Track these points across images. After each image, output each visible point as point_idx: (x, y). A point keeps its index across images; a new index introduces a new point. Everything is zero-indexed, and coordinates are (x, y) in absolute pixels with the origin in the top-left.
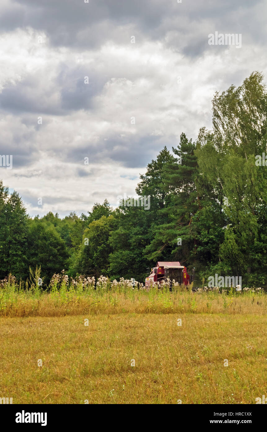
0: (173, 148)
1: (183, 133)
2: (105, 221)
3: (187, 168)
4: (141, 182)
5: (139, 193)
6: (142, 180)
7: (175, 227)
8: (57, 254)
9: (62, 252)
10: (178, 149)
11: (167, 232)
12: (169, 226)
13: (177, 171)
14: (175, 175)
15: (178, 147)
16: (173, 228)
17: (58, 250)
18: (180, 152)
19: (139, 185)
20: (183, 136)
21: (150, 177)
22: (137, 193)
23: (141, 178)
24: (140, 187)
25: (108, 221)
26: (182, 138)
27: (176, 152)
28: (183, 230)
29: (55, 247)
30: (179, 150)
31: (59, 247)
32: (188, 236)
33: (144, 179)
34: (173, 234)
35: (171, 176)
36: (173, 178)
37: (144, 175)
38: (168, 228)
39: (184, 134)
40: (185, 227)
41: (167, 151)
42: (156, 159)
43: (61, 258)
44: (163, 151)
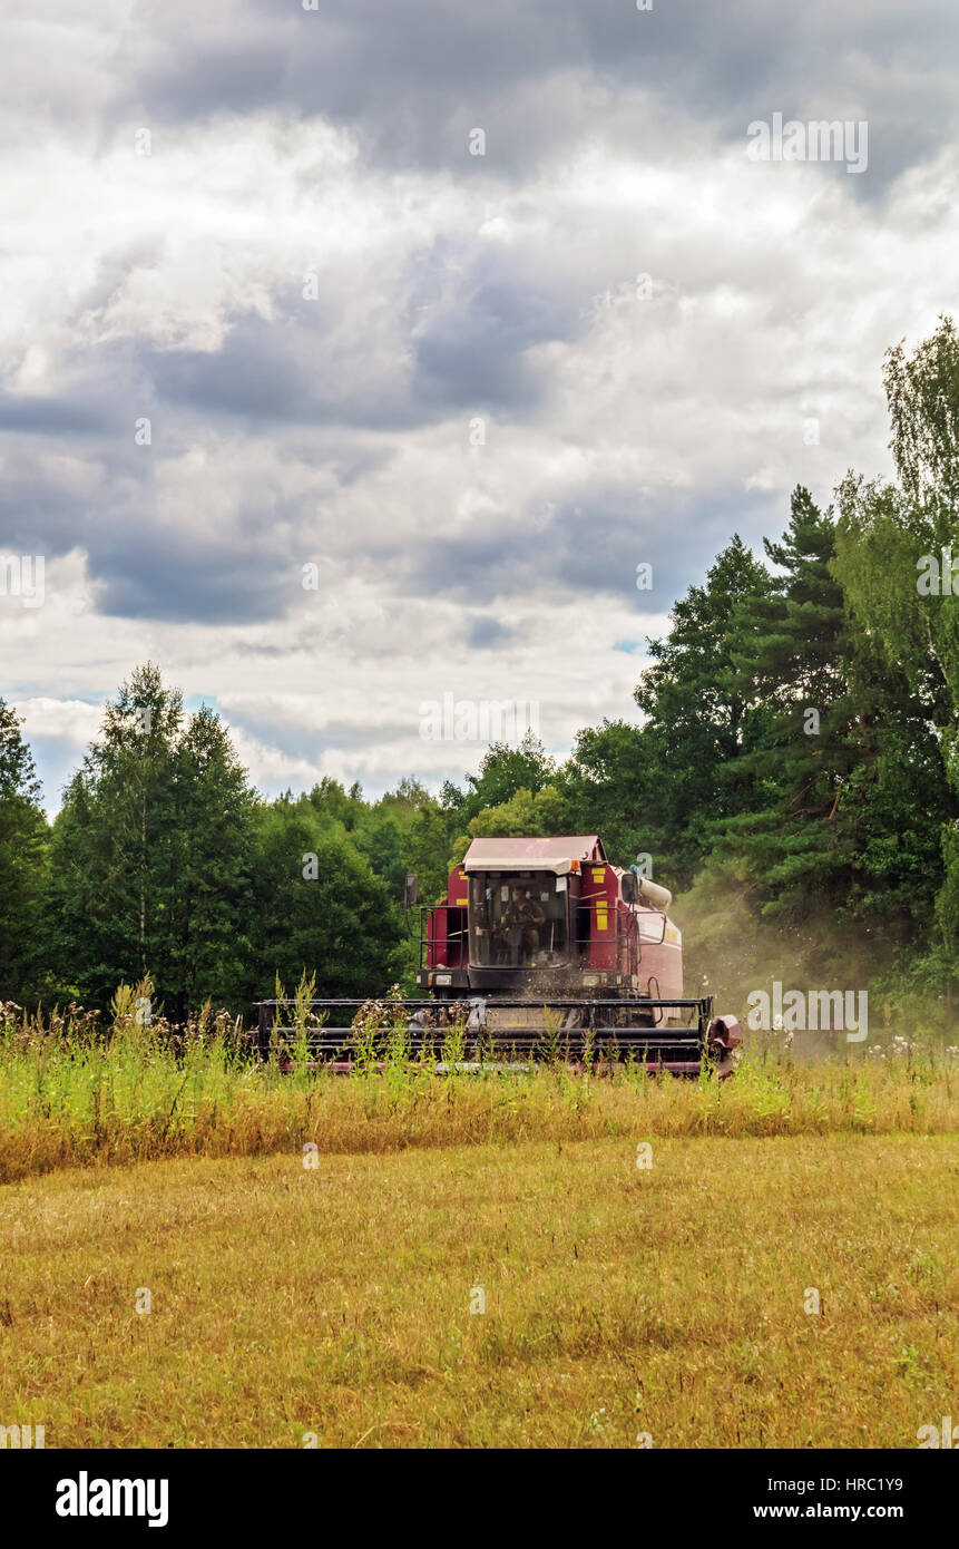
0: (766, 541)
1: (799, 488)
2: (526, 809)
3: (817, 612)
4: (655, 668)
5: (645, 704)
6: (656, 661)
7: (779, 824)
8: (356, 933)
9: (376, 920)
10: (784, 546)
11: (753, 843)
12: (759, 822)
13: (782, 623)
14: (776, 637)
15: (785, 537)
16: (772, 829)
17: (363, 916)
18: (793, 553)
19: (647, 678)
20: (801, 496)
21: (683, 649)
22: (642, 706)
23: (653, 653)
24: (650, 686)
25: (540, 807)
26: (796, 507)
27: (779, 557)
28: (808, 834)
29: (352, 905)
30: (790, 548)
31: (364, 906)
32: (824, 855)
33: (665, 656)
34: (772, 849)
35: (761, 642)
36: (767, 650)
37: (665, 643)
38: (755, 829)
39: (805, 490)
40: (815, 824)
41: (744, 553)
42: (703, 583)
43: (373, 945)
44: (727, 554)
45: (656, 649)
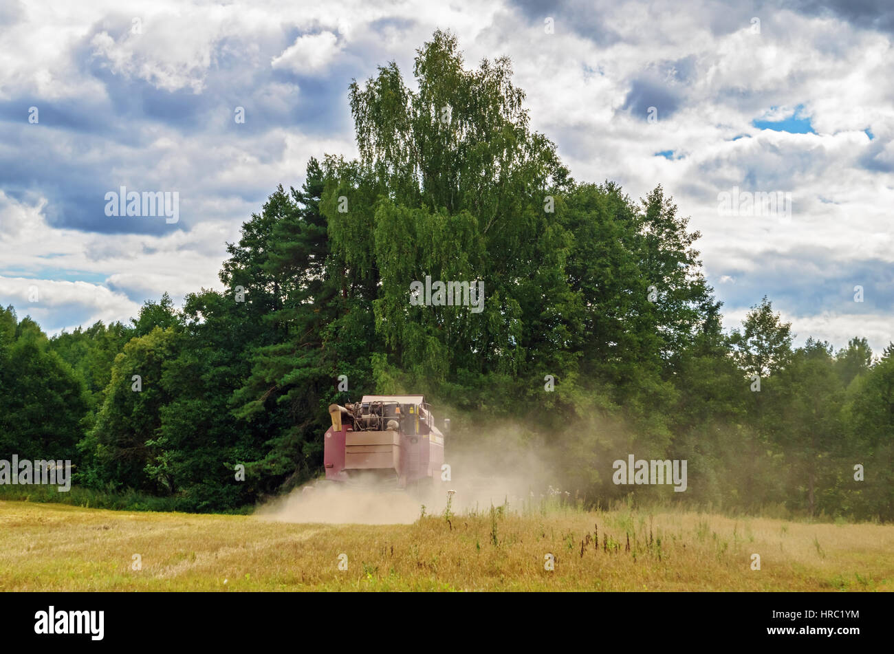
0: (292, 189)
1: (312, 158)
2: (158, 338)
3: (317, 230)
4: (231, 260)
5: (225, 279)
6: (231, 256)
7: (293, 351)
8: (61, 407)
9: (75, 400)
10: (303, 192)
11: (276, 362)
12: (282, 350)
13: (298, 235)
14: (293, 243)
15: (304, 187)
16: (289, 354)
17: (66, 398)
18: (306, 196)
19: (226, 265)
20: (313, 163)
21: (248, 249)
22: (223, 281)
23: (230, 251)
24: (228, 270)
25: (166, 337)
26: (310, 169)
27: (299, 197)
28: (308, 357)
29: (60, 391)
30: (305, 193)
31: (67, 392)
32: (315, 369)
33: (237, 253)
34: (286, 365)
35: (284, 245)
36: (289, 250)
37: (237, 245)
38: (282, 353)
39: (315, 160)
40: (313, 351)
41: (285, 195)
42: (260, 212)
43: (70, 415)
44: (275, 196)
45: (231, 249)
